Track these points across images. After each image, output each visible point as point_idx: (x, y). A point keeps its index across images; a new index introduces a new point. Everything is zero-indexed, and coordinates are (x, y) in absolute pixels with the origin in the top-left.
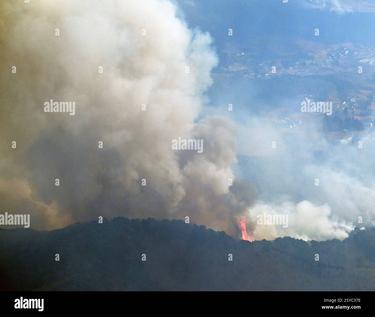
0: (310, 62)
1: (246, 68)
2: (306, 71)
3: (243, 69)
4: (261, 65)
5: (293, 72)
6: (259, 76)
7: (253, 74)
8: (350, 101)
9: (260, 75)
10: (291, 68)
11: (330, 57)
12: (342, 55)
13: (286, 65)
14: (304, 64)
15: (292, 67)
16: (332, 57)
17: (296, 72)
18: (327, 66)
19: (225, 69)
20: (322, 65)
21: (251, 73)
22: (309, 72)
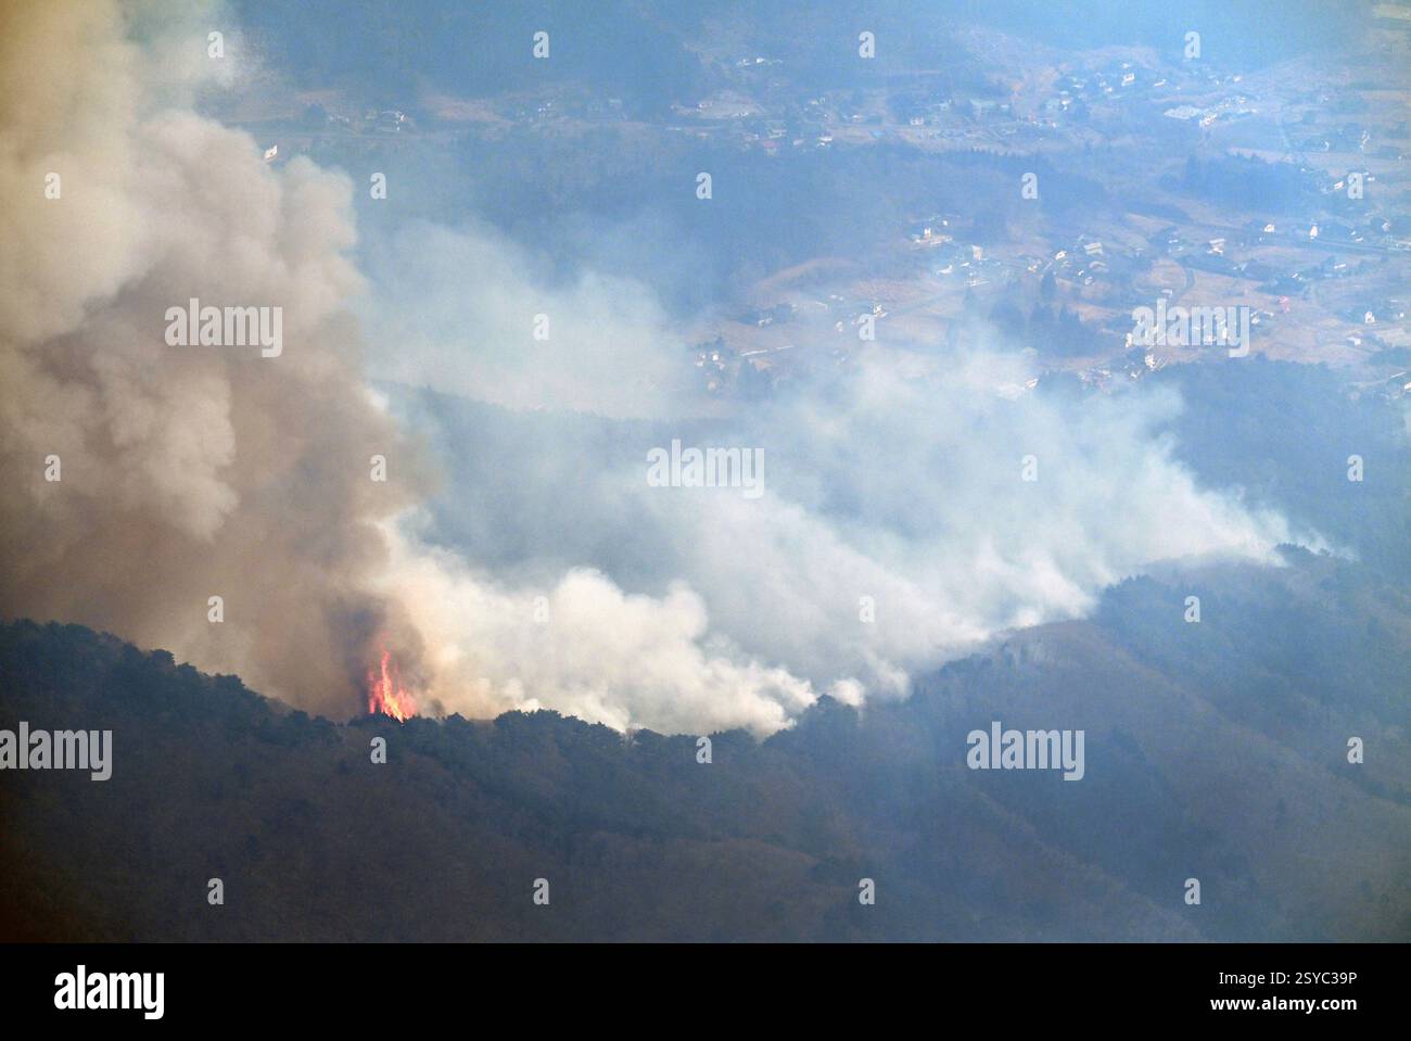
0: (990, 104)
1: (757, 111)
2: (969, 136)
3: (746, 114)
4: (814, 103)
5: (919, 137)
6: (796, 143)
7: (779, 133)
8: (1083, 251)
9: (799, 138)
10: (917, 123)
11: (1064, 93)
12: (1110, 90)
13: (905, 109)
14: (967, 110)
15: (920, 118)
16: (1073, 93)
17: (932, 137)
18: (1045, 122)
19: (686, 111)
20: (1030, 117)
21: (770, 131)
22: (978, 139)
